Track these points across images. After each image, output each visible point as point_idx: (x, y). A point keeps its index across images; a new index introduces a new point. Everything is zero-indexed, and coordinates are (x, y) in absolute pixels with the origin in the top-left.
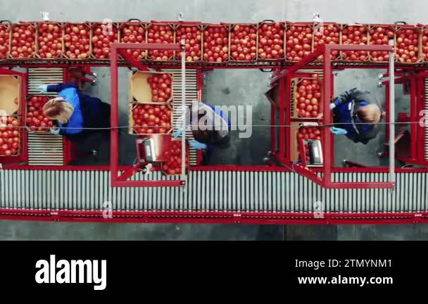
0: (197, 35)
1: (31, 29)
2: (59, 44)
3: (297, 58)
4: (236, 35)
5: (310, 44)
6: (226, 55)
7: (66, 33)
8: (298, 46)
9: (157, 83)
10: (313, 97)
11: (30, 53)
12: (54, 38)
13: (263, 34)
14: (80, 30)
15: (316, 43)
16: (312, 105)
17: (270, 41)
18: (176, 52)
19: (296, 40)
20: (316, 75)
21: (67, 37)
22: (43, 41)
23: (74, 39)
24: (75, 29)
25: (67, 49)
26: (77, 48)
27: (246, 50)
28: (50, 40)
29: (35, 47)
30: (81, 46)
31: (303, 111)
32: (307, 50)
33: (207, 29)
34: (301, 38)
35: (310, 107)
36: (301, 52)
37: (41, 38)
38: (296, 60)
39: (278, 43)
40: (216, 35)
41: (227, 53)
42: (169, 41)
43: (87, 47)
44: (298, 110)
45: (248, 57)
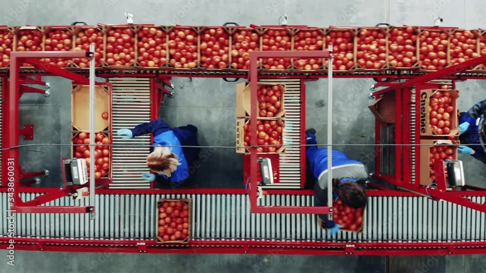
0: (317, 41)
1: (130, 33)
2: (163, 51)
3: (432, 67)
4: (362, 40)
5: (445, 50)
6: (351, 62)
7: (170, 39)
8: (433, 54)
9: (266, 95)
10: (445, 111)
11: (127, 61)
12: (157, 44)
13: (393, 39)
14: (186, 35)
15: (452, 50)
16: (444, 120)
17: (401, 47)
18: (294, 60)
19: (431, 47)
20: (446, 86)
21: (172, 43)
22: (143, 47)
23: (179, 46)
24: (181, 33)
25: (171, 57)
26: (183, 56)
27: (374, 57)
28: (151, 47)
29: (136, 54)
30: (189, 54)
31: (436, 127)
32: (442, 58)
33: (328, 34)
34: (436, 44)
35: (442, 122)
36: (436, 61)
37: (141, 43)
38: (431, 69)
39: (410, 50)
40: (339, 40)
41: (352, 60)
42: (287, 47)
43: (195, 55)
44: (430, 125)
45: (377, 65)
